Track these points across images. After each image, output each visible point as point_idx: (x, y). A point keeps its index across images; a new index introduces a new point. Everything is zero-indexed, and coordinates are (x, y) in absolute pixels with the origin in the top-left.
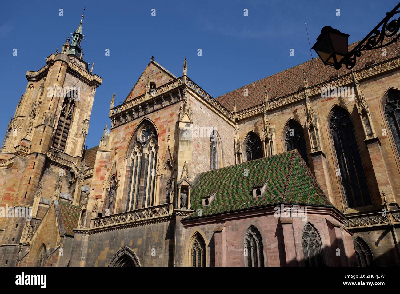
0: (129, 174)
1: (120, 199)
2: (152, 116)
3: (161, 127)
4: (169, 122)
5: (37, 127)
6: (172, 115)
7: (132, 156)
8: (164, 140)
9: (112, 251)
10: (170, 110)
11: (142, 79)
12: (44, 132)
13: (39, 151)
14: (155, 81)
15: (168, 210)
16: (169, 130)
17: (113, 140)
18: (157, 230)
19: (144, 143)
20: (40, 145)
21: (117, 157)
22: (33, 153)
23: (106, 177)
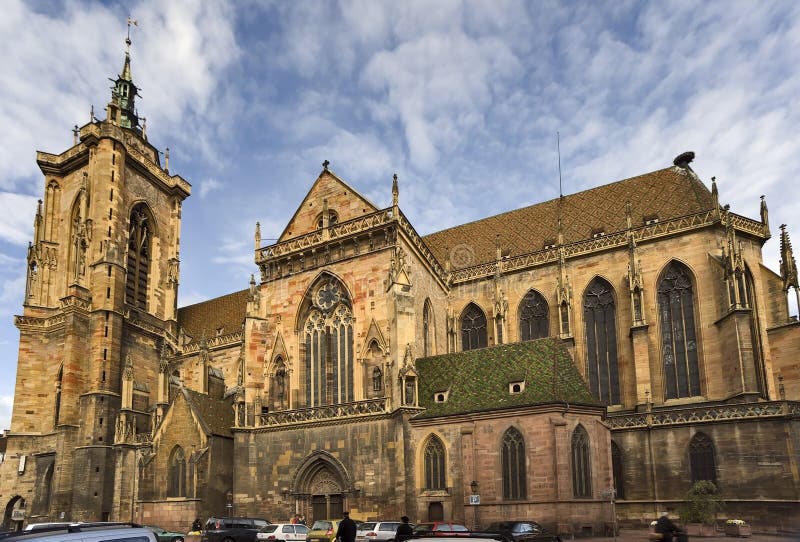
0: (304, 355)
1: (297, 390)
2: (338, 270)
3: (357, 288)
4: (370, 281)
5: (94, 266)
6: (374, 270)
7: (306, 329)
8: (364, 309)
9: (299, 455)
10: (370, 262)
11: (309, 201)
12: (110, 275)
13: (110, 307)
14: (337, 208)
15: (383, 406)
16: (372, 294)
17: (269, 302)
18: (367, 431)
19: (327, 311)
20: (108, 297)
21: (280, 328)
22: (101, 311)
23: (267, 357)
